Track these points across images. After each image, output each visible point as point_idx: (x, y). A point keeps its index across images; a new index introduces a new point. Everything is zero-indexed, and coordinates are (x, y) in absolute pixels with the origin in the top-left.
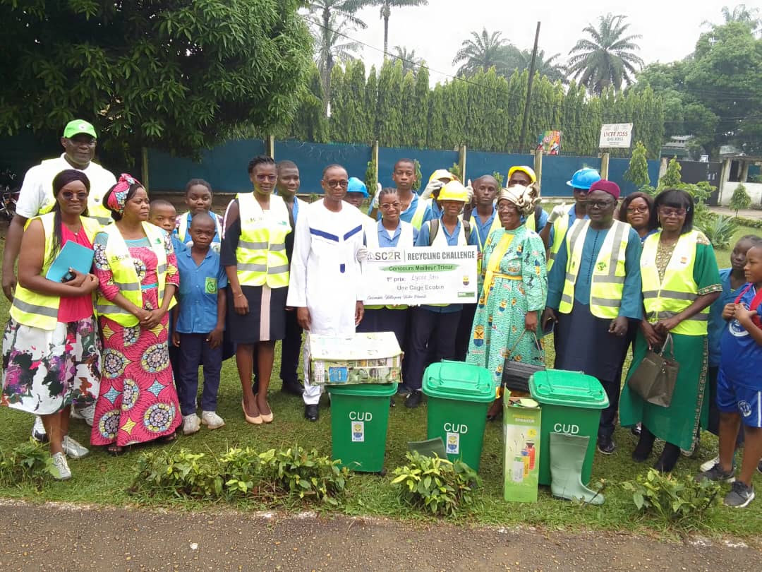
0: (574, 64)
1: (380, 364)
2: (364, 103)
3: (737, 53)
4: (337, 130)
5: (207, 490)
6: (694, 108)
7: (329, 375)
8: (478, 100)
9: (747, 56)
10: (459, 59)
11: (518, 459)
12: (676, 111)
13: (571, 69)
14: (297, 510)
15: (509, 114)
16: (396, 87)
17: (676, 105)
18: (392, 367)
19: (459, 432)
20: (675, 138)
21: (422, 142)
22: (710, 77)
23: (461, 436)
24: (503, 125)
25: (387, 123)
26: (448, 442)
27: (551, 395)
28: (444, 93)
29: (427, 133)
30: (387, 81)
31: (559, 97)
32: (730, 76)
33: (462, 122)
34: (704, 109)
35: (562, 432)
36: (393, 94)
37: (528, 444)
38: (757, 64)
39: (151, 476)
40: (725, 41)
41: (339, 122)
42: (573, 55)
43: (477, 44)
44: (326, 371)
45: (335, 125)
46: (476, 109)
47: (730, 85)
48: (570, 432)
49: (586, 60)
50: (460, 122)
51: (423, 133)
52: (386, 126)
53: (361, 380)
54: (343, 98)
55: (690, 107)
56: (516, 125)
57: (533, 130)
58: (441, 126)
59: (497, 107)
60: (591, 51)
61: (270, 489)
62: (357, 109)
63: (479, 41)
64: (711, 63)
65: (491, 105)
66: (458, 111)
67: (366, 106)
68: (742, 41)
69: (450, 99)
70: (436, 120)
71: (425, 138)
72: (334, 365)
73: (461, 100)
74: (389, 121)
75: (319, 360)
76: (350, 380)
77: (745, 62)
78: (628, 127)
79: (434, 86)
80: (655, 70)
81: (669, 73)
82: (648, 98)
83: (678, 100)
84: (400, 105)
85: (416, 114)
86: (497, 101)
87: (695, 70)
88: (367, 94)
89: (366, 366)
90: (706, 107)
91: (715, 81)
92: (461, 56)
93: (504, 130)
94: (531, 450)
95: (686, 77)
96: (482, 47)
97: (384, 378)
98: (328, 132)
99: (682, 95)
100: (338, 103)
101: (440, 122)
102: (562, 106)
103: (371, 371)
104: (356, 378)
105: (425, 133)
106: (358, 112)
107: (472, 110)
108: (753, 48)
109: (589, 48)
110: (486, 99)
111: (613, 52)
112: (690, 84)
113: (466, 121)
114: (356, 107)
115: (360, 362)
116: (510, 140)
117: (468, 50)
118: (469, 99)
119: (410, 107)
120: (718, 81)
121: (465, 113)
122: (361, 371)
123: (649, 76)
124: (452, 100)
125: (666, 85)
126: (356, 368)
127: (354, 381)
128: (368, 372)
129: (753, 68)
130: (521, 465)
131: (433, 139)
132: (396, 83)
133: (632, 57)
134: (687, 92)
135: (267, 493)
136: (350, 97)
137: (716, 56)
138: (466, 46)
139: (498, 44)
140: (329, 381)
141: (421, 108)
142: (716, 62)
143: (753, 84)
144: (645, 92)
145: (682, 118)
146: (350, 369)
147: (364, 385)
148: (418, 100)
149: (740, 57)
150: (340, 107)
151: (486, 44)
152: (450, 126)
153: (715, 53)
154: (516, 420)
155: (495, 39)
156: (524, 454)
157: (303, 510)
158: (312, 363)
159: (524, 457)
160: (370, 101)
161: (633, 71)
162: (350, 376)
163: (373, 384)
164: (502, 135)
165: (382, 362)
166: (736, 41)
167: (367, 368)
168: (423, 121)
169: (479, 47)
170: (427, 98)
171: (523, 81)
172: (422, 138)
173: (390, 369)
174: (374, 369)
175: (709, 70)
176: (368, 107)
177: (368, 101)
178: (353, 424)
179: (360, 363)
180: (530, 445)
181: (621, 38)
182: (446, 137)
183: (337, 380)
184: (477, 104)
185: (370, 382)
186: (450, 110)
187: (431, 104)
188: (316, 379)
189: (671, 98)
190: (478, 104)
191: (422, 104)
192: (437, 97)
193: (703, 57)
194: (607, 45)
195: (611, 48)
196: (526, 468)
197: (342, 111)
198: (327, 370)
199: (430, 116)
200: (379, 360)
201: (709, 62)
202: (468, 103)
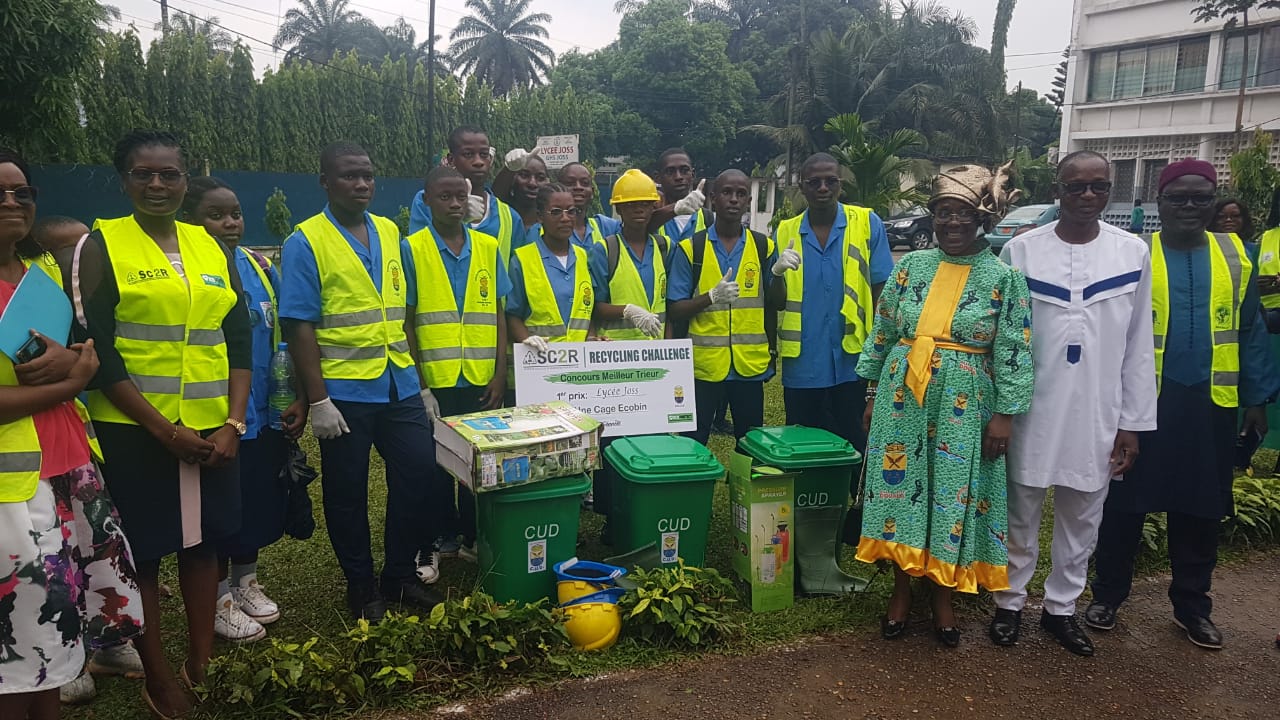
0: (461, 52)
1: (573, 445)
2: (146, 102)
3: (674, 42)
4: (102, 147)
5: (339, 695)
6: (628, 119)
7: (503, 472)
8: (337, 101)
9: (685, 46)
10: (285, 38)
11: (768, 551)
12: (607, 122)
13: (458, 59)
14: (498, 691)
15: (386, 124)
16: (199, 76)
17: (606, 114)
18: (588, 447)
19: (679, 530)
20: (610, 160)
21: (253, 166)
22: (643, 75)
23: (681, 534)
24: (379, 140)
25: (192, 136)
26: (664, 548)
27: (793, 455)
28: (281, 89)
29: (261, 150)
30: (183, 67)
31: (454, 99)
32: (666, 74)
33: (316, 136)
34: (640, 120)
35: (807, 505)
36: (196, 89)
37: (779, 526)
38: (697, 58)
39: (234, 695)
40: (656, 26)
41: (105, 134)
42: (457, 39)
43: (310, 17)
44: (498, 467)
45: (97, 140)
46: (336, 114)
47: (669, 86)
48: (817, 503)
49: (477, 46)
50: (312, 134)
51: (253, 152)
52: (189, 141)
53: (548, 472)
54: (108, 94)
55: (623, 116)
56: (398, 140)
57: (424, 148)
58: (281, 140)
59: (367, 112)
60: (481, 34)
61: (443, 670)
62: (135, 112)
63: (313, 13)
64: (642, 56)
65: (357, 109)
66: (307, 117)
67: (150, 108)
68: (677, 26)
69: (291, 99)
70: (273, 131)
71: (259, 159)
72: (509, 456)
73: (309, 101)
74: (193, 132)
75: (487, 451)
76: (533, 475)
77: (683, 55)
78: (574, 140)
79: (262, 78)
80: (574, 65)
81: (591, 69)
82: (571, 104)
83: (608, 107)
84: (210, 107)
85: (238, 121)
86: (366, 103)
87: (623, 65)
88: (149, 88)
89: (553, 450)
90: (642, 116)
91: (649, 80)
92: (285, 34)
93: (382, 147)
94: (784, 534)
95: (614, 75)
96: (319, 21)
97: (579, 466)
98: (87, 151)
99: (611, 101)
100: (99, 102)
101: (280, 135)
102: (460, 113)
103: (562, 456)
104: (541, 471)
105: (258, 151)
106: (136, 117)
107: (329, 116)
108: (690, 35)
109: (479, 30)
110: (348, 99)
111: (511, 37)
112: (619, 83)
113: (322, 133)
114: (133, 110)
115: (545, 444)
116: (392, 163)
117: (297, 26)
118: (322, 98)
119: (227, 109)
120: (653, 82)
121: (318, 121)
122: (549, 460)
123: (568, 73)
124: (294, 100)
125: (590, 86)
126: (541, 455)
127: (539, 477)
128: (557, 459)
129: (693, 63)
130: (772, 558)
131: (272, 161)
132: (198, 70)
133: (538, 45)
134: (616, 96)
135: (438, 678)
136: (119, 92)
137: (648, 45)
138: (292, 19)
139: (344, 17)
140: (503, 482)
141: (246, 112)
142: (648, 53)
143: (695, 85)
144: (567, 94)
145: (614, 131)
146: (532, 459)
147: (553, 480)
148: (239, 100)
149: (675, 48)
150: (104, 110)
151: (325, 18)
152: (297, 140)
153: (646, 42)
154: (763, 496)
155: (336, 11)
156: (776, 542)
157: (508, 688)
158: (478, 457)
159: (774, 546)
160: (157, 100)
161: (541, 64)
162: (533, 468)
163: (564, 477)
164: (381, 156)
165: (575, 441)
166: (669, 27)
167: (555, 454)
168: (252, 132)
169: (315, 22)
170: (253, 96)
171: (400, 73)
172: (253, 159)
173: (586, 450)
174: (565, 453)
175: (641, 66)
176: (154, 109)
177: (152, 99)
178: (530, 545)
179: (545, 447)
180: (782, 528)
181: (522, 17)
182: (293, 158)
183: (515, 479)
184: (335, 107)
185: (560, 475)
186: (293, 115)
187: (261, 106)
188: (484, 481)
189: (598, 103)
190: (337, 106)
191: (247, 106)
192: (269, 94)
193: (631, 48)
194: (504, 26)
195: (508, 32)
196: (778, 560)
197: (108, 116)
198: (500, 464)
199: (261, 124)
200: (570, 439)
201: (639, 54)
202: (321, 106)
